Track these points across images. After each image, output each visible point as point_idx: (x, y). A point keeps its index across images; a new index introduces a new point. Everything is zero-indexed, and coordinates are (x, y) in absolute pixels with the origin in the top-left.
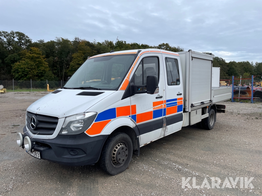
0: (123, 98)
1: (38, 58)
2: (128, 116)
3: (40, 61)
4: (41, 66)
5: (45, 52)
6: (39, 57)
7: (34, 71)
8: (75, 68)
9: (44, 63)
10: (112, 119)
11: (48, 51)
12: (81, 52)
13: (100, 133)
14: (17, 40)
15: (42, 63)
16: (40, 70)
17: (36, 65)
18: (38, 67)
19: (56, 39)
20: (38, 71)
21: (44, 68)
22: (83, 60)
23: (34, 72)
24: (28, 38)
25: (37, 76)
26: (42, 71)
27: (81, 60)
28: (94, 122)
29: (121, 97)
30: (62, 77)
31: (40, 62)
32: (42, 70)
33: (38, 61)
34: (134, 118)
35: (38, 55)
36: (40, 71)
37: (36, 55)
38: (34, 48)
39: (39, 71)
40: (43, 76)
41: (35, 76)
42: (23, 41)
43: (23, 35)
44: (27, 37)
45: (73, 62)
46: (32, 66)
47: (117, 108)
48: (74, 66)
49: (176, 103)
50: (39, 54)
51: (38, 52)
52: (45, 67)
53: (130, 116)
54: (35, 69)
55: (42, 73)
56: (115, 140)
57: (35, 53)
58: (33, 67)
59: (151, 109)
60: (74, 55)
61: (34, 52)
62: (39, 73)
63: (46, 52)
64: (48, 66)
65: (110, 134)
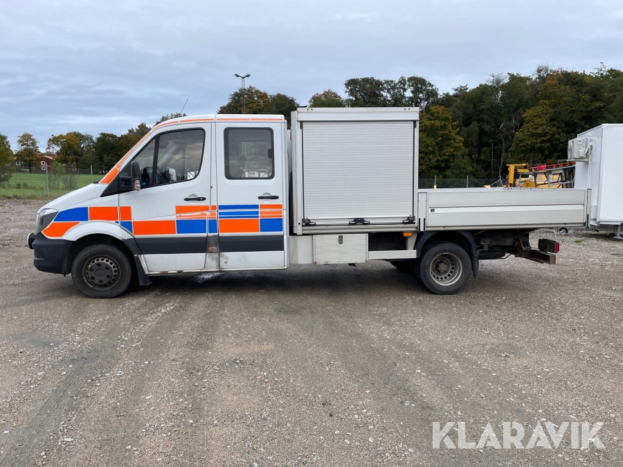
0: (103, 195)
1: (443, 128)
2: (114, 222)
3: (447, 135)
4: (447, 145)
5: (461, 113)
6: (445, 125)
7: (431, 157)
8: (524, 146)
9: (454, 139)
10: (81, 222)
11: (468, 111)
12: (547, 102)
13: (61, 236)
14: (411, 95)
15: (448, 140)
16: (444, 155)
17: (437, 144)
18: (441, 148)
19: (492, 78)
20: (439, 158)
21: (453, 149)
22: (550, 122)
23: (430, 160)
24: (432, 86)
25: (436, 168)
26: (447, 157)
27: (542, 125)
28: (53, 221)
29: (101, 194)
30: (498, 170)
31: (447, 138)
32: (449, 156)
33: (442, 136)
34: (127, 225)
35: (443, 123)
36: (444, 157)
37: (438, 123)
38: (437, 107)
39: (441, 156)
40: (447, 167)
41: (432, 168)
42: (421, 95)
43: (422, 82)
44: (430, 84)
45: (522, 131)
46: (428, 146)
47: (90, 208)
48: (522, 141)
49: (257, 213)
50: (446, 119)
51: (443, 116)
52: (456, 148)
53: (118, 222)
54: (433, 152)
55: (447, 161)
56: (88, 251)
57: (437, 118)
58: (430, 149)
59: (173, 217)
60: (528, 114)
61: (435, 115)
62: (442, 161)
63: (465, 114)
64: (461, 144)
65: (75, 240)
